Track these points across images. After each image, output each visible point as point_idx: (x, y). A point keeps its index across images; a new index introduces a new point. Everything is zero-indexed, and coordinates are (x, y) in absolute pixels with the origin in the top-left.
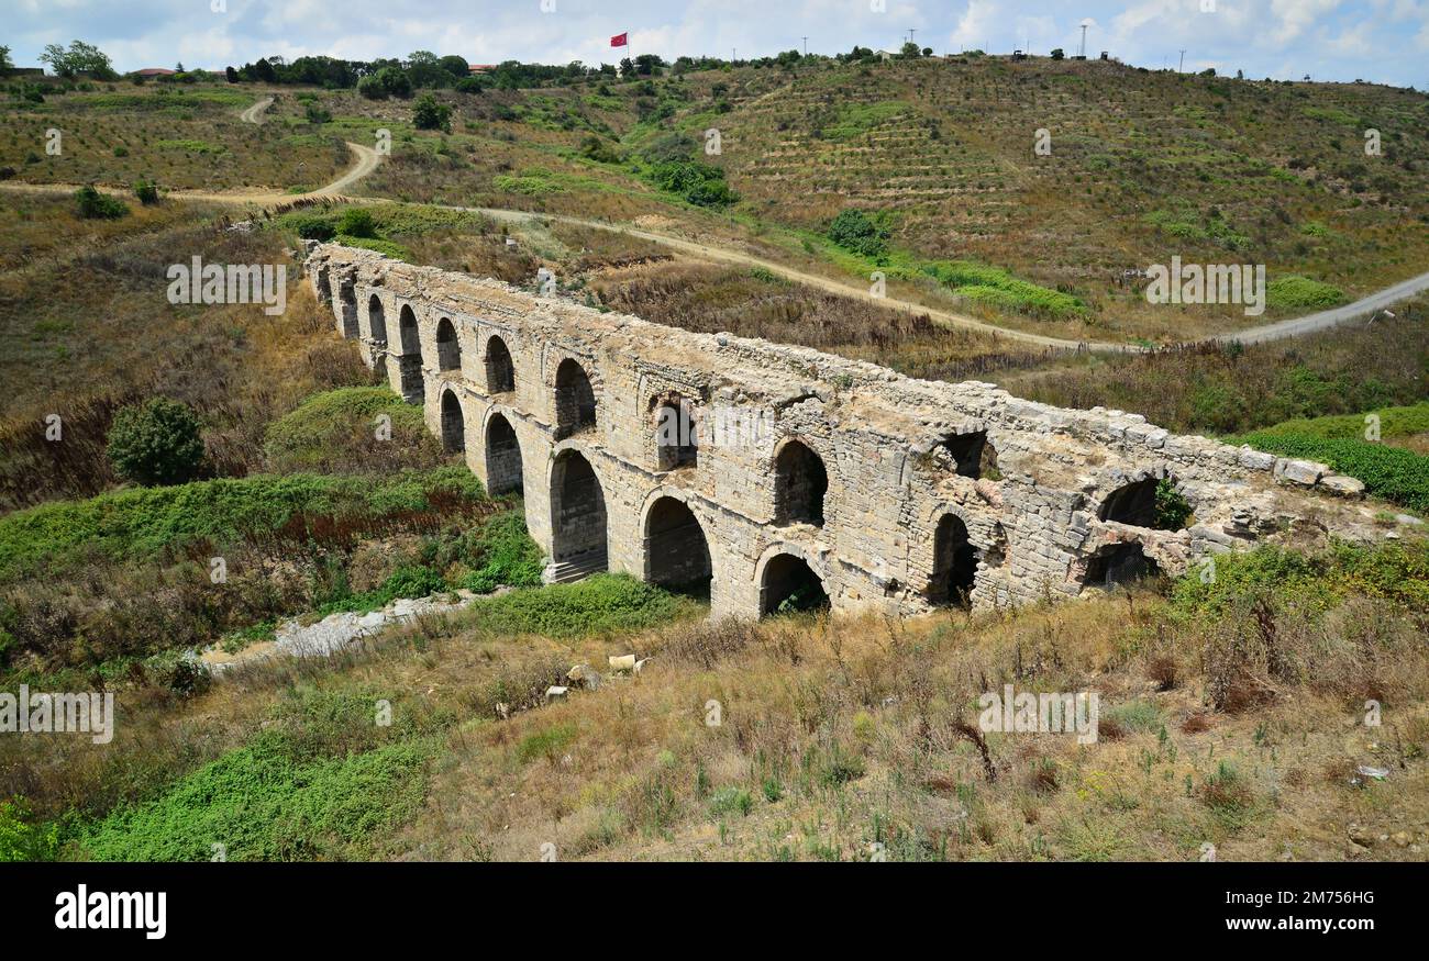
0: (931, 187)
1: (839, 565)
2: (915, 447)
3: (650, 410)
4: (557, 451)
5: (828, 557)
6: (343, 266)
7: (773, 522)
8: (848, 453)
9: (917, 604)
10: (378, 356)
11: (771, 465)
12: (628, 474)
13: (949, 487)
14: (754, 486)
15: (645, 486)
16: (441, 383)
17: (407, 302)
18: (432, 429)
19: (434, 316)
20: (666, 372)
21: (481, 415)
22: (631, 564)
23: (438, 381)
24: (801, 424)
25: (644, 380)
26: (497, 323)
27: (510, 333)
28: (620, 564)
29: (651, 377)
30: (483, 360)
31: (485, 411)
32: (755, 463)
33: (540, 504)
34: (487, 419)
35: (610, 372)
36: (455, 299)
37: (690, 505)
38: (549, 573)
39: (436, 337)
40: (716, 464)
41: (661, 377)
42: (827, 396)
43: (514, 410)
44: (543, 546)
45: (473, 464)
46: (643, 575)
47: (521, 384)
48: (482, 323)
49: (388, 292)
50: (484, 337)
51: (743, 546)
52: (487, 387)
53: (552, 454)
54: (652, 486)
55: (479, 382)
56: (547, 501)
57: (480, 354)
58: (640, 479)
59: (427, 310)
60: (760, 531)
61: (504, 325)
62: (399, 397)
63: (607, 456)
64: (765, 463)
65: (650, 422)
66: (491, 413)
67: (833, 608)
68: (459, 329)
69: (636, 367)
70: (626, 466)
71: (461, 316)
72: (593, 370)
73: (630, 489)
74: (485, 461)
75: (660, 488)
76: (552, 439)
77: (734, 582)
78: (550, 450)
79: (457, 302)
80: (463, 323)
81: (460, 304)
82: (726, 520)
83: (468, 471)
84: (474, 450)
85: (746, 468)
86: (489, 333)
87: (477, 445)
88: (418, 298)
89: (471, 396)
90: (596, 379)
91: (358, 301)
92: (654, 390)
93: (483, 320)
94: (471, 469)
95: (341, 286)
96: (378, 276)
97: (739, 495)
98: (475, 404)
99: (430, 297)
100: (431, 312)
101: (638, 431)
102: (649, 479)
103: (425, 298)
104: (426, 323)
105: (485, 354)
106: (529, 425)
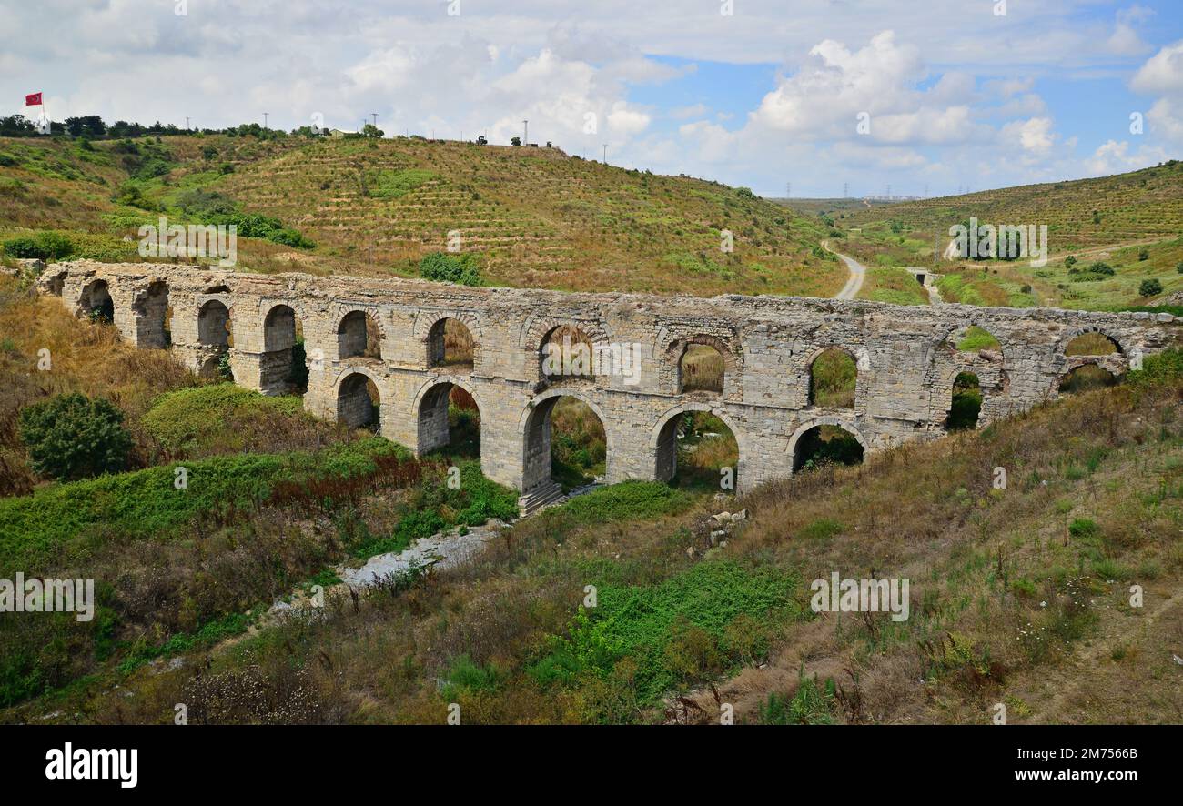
0: (495, 236)
1: (874, 421)
2: (936, 338)
3: (668, 351)
4: (538, 400)
5: (862, 419)
6: (137, 278)
7: (804, 408)
8: (879, 350)
9: (938, 431)
10: (205, 359)
11: (805, 370)
12: (638, 403)
13: (961, 357)
14: (786, 387)
15: (661, 408)
16: (342, 369)
17: (284, 302)
18: (317, 414)
19: (337, 311)
20: (694, 321)
21: (415, 388)
22: (637, 471)
23: (336, 368)
24: (837, 339)
25: (665, 330)
26: (452, 308)
27: (472, 313)
28: (622, 475)
29: (674, 327)
30: (422, 341)
31: (422, 384)
32: (788, 371)
33: (506, 449)
34: (424, 391)
35: (621, 329)
36: (371, 294)
37: (715, 412)
38: (522, 503)
39: (336, 329)
40: (746, 378)
41: (687, 325)
42: (850, 320)
43: (473, 377)
44: (508, 484)
45: (393, 434)
46: (653, 477)
47: (484, 354)
48: (426, 309)
49: (246, 296)
50: (427, 321)
51: (777, 428)
52: (425, 363)
53: (530, 405)
54: (670, 406)
55: (412, 360)
56: (518, 445)
57: (417, 337)
58: (656, 404)
59: (324, 307)
60: (793, 415)
61: (463, 308)
62: (256, 392)
63: (613, 392)
64: (799, 369)
65: (668, 360)
66: (431, 384)
67: (868, 451)
68: (382, 318)
69: (656, 322)
70: (637, 396)
71: (391, 307)
72: (596, 330)
73: (641, 414)
74: (416, 428)
75: (680, 406)
76: (531, 392)
77: (765, 456)
78: (528, 401)
79: (371, 296)
80: (392, 312)
81: (381, 297)
82: (759, 414)
83: (387, 441)
84: (397, 421)
85: (779, 376)
86: (436, 317)
87: (403, 415)
88: (302, 297)
89: (397, 374)
90: (600, 337)
91: (174, 309)
92: (676, 336)
93: (428, 307)
94: (389, 438)
95: (135, 297)
96: (212, 284)
97: (770, 395)
98: (405, 380)
99: (326, 295)
100: (330, 307)
101: (653, 369)
102: (666, 401)
103: (317, 297)
104: (320, 318)
105: (427, 336)
106: (496, 386)
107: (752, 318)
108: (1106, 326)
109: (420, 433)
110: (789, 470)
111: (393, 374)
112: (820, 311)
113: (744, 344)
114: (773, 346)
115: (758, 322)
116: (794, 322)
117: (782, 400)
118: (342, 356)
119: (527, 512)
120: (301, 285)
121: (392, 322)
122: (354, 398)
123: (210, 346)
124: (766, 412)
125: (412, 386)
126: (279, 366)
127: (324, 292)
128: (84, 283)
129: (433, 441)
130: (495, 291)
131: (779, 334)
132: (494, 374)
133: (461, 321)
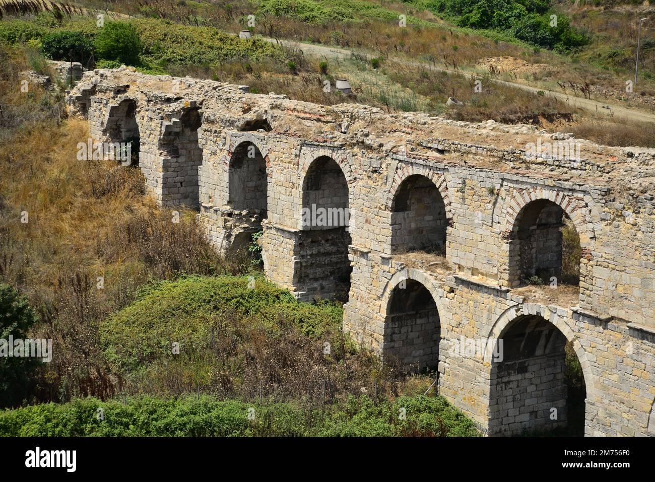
6: (168, 100)
10: (236, 232)
16: (393, 271)
17: (327, 153)
18: (355, 341)
19: (391, 173)
21: (489, 319)
23: (386, 268)
26: (550, 182)
27: (581, 195)
30: (504, 238)
31: (499, 312)
36: (441, 147)
39: (390, 204)
43: (575, 312)
45: (455, 394)
47: (598, 272)
48: (511, 181)
49: (283, 137)
50: (513, 203)
52: (506, 276)
55: (487, 269)
57: (497, 228)
59: (376, 164)
61: (567, 185)
62: (285, 293)
66: (512, 315)
68: (452, 191)
71: (463, 172)
74: (487, 388)
79: (441, 152)
80: (464, 182)
81: (454, 155)
83: (446, 404)
84: (461, 372)
86: (526, 195)
88: (353, 145)
89: (466, 290)
91: (204, 151)
93: (515, 178)
94: (449, 400)
95: (163, 129)
96: (251, 116)
98: (476, 301)
99: (381, 145)
100: (384, 166)
103: (370, 148)
104: (370, 182)
105: (511, 228)
106: (613, 334)
109: (496, 399)
111: (461, 289)
118: (396, 248)
120: (358, 125)
121: (463, 198)
122: (419, 321)
123: (244, 213)
125: (485, 313)
126: (327, 254)
127: (380, 141)
128: (113, 103)
129: (525, 417)
132: (613, 312)
133: (563, 206)
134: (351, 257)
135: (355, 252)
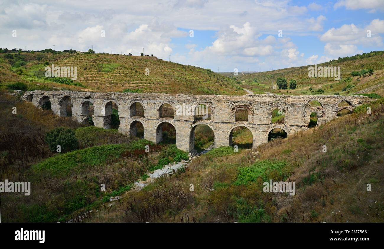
0: (145, 84)
1: (290, 126)
2: (305, 104)
3: (232, 110)
4: (194, 126)
5: (287, 126)
6: (59, 95)
7: (271, 124)
8: (290, 107)
9: (307, 128)
10: (84, 119)
11: (271, 114)
12: (224, 125)
13: (312, 108)
14: (266, 118)
15: (230, 126)
16: (131, 120)
17: (112, 101)
18: (123, 133)
19: (129, 103)
20: (240, 102)
21: (155, 124)
22: (224, 144)
23: (129, 119)
24: (279, 105)
25: (231, 104)
26: (167, 101)
27: (173, 102)
28: (219, 145)
29: (234, 103)
30: (157, 110)
31: (157, 123)
32: (266, 114)
33: (184, 140)
34: (158, 125)
35: (218, 105)
36: (140, 97)
37: (246, 126)
38: (190, 155)
39: (129, 108)
40: (254, 116)
41: (238, 103)
42: (282, 100)
43: (173, 120)
44: (185, 150)
46: (228, 145)
48: (158, 101)
49: (99, 99)
50: (159, 105)
51: (263, 130)
52: (158, 117)
53: (191, 127)
54: (233, 125)
55: (154, 116)
56: (188, 139)
57: (155, 109)
58: (229, 125)
59: (125, 102)
60: (268, 126)
61: (170, 101)
62: (102, 128)
63: (217, 122)
64: (269, 113)
65: (232, 113)
66: (160, 123)
67: (288, 134)
68: (145, 104)
69: (229, 102)
70: (223, 123)
71: (147, 101)
72: (211, 105)
73: (224, 128)
74: (155, 136)
75: (236, 125)
76: (192, 124)
77: (260, 138)
78: (191, 126)
80: (148, 102)
81: (144, 98)
82: (258, 126)
83: (146, 140)
84: (149, 134)
85: (264, 116)
86: (162, 103)
87: (151, 132)
88: (117, 99)
89: (149, 120)
90: (212, 107)
91: (73, 104)
92: (234, 106)
94: (147, 139)
95: (59, 101)
96: (86, 96)
97: (261, 121)
98: (152, 122)
100: (127, 102)
101: (228, 115)
102: (232, 124)
103: (122, 99)
104: (124, 105)
105: (159, 109)
106: (181, 122)
107: (255, 100)
108: (348, 99)
109: (157, 137)
110: (267, 141)
112: (274, 98)
113: (254, 107)
114: (262, 108)
115: (257, 101)
116: (267, 101)
117: (265, 122)
118: (131, 116)
119: (191, 158)
120: (116, 95)
121: (148, 105)
122: (133, 129)
123: (85, 115)
124: (260, 126)
125: (154, 123)
126: (108, 120)
127: (125, 97)
128: (40, 97)
129: (159, 140)
130: (179, 95)
131: (263, 104)
132: (180, 119)
133: (170, 104)
134: (119, 119)
135: (121, 118)
